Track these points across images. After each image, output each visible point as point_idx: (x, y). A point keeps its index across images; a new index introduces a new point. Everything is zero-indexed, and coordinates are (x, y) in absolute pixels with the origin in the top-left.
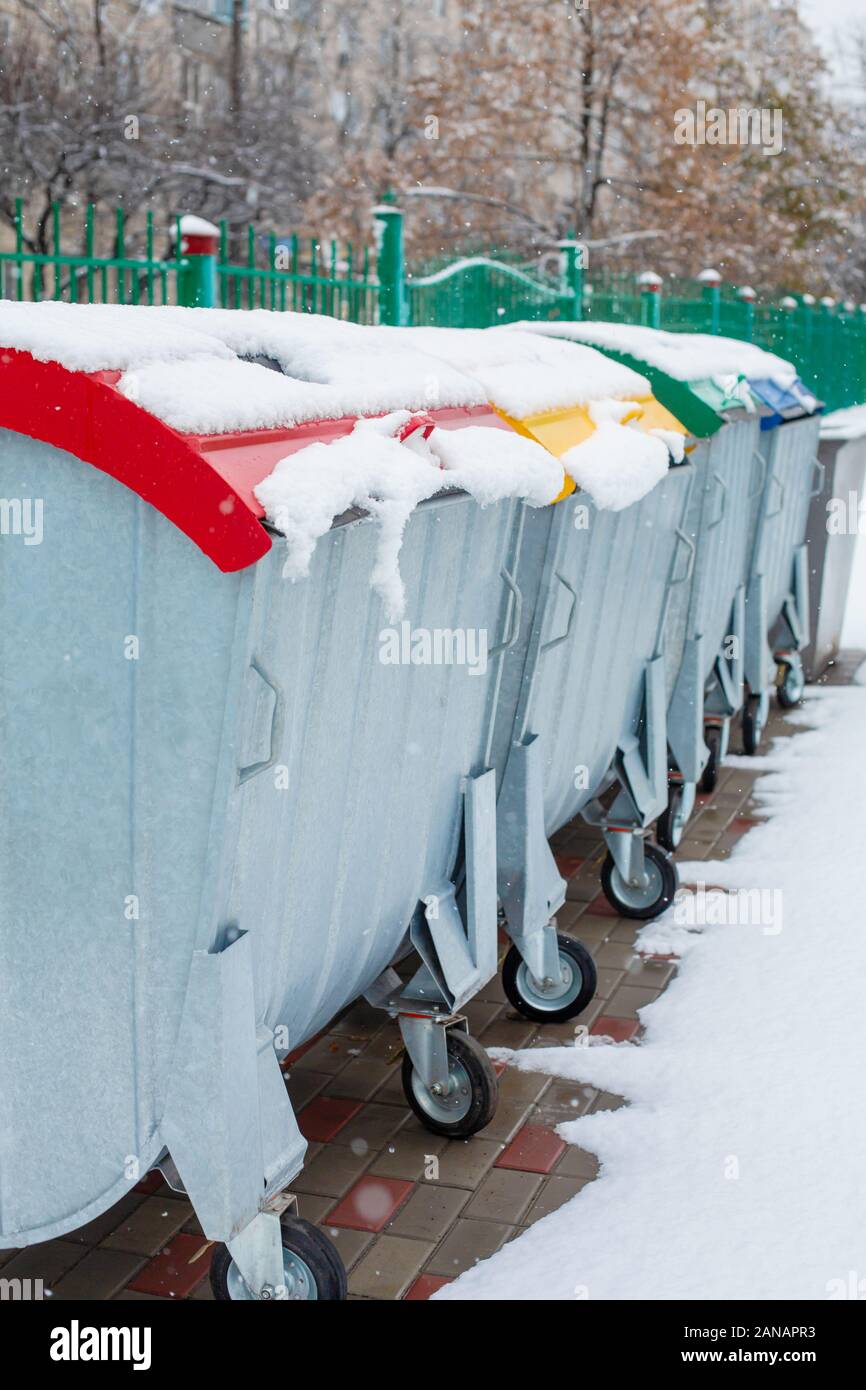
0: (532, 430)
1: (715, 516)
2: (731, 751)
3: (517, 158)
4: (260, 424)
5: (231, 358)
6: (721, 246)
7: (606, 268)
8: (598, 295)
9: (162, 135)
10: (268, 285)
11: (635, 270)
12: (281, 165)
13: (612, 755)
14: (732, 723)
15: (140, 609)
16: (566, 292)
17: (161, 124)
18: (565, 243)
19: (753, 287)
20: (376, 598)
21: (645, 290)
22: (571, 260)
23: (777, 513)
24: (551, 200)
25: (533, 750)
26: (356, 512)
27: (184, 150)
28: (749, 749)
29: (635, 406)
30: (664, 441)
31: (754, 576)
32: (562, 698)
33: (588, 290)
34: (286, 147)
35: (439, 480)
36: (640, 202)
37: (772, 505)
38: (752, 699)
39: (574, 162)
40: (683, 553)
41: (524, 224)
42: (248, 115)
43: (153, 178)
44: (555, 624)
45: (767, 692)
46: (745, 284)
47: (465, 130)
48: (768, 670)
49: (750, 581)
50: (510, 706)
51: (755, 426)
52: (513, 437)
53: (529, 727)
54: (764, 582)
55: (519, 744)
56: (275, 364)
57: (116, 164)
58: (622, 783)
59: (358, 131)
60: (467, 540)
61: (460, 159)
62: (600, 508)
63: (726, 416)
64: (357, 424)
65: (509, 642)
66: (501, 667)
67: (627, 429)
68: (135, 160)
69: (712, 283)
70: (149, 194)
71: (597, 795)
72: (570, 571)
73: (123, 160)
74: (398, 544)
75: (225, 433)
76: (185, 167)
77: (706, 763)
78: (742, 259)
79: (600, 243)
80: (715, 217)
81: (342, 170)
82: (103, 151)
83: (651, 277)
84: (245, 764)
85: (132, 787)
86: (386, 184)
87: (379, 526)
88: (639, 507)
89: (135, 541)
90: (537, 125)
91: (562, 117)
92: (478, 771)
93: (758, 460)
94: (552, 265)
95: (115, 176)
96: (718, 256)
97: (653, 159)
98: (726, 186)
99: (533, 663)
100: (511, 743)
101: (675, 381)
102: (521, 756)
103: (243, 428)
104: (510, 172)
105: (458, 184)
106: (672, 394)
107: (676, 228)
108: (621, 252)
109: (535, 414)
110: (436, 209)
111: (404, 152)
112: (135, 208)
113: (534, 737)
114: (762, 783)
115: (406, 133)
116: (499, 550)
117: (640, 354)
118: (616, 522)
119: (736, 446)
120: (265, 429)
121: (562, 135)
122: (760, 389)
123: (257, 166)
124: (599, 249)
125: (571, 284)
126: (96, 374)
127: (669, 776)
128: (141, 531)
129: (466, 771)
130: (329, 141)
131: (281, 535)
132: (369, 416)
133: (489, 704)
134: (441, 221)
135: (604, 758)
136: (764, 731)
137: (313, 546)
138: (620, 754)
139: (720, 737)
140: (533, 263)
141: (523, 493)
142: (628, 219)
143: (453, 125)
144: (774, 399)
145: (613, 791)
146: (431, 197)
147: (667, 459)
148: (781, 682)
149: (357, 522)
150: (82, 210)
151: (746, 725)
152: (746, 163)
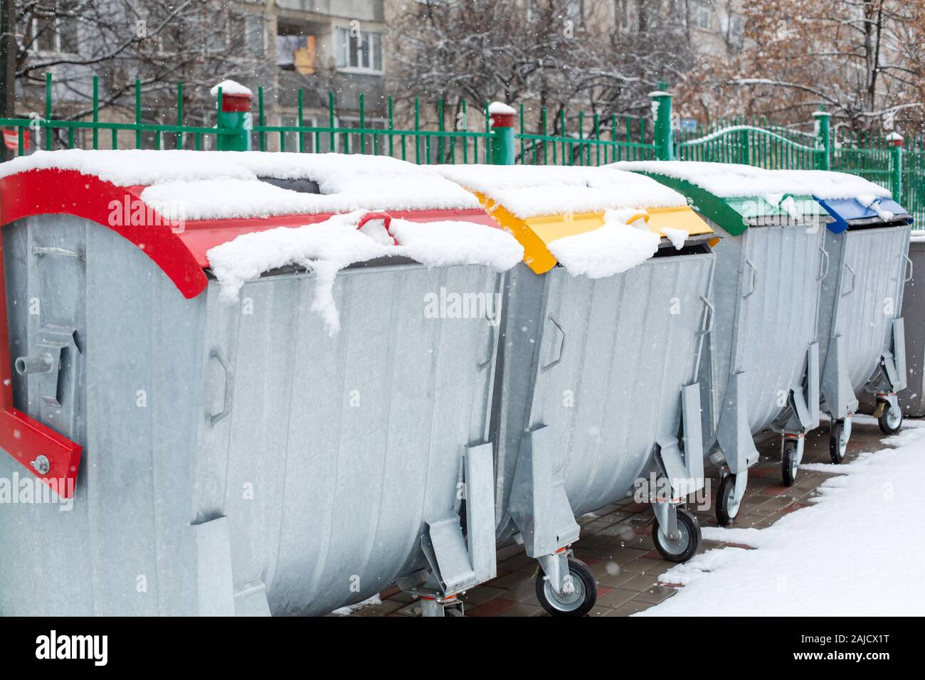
1: (750, 289)
20: (319, 321)
22: (822, 125)
23: (851, 292)
25: (541, 435)
27: (597, 60)
29: (640, 212)
33: (838, 146)
37: (847, 286)
45: (850, 419)
50: (523, 405)
53: (541, 420)
54: (840, 340)
55: (527, 430)
57: (549, 70)
64: (332, 217)
68: (560, 67)
73: (553, 67)
76: (598, 72)
82: (541, 62)
83: (894, 136)
85: (151, 425)
87: (315, 275)
92: (475, 443)
93: (824, 254)
100: (523, 429)
101: (716, 197)
102: (529, 437)
113: (545, 425)
114: (829, 481)
125: (823, 141)
126: (129, 187)
131: (216, 279)
138: (657, 448)
148: (882, 415)
149: (294, 275)
151: (833, 442)
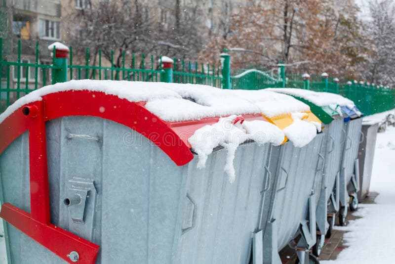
0: (274, 122)
1: (331, 149)
2: (336, 225)
3: (264, 39)
4: (190, 119)
5: (180, 98)
6: (328, 65)
7: (292, 73)
8: (290, 81)
9: (155, 33)
10: (188, 78)
11: (301, 73)
12: (192, 42)
13: (298, 226)
14: (336, 215)
15: (151, 178)
16: (280, 80)
17: (155, 29)
18: (280, 65)
19: (338, 78)
20: (226, 174)
21: (305, 79)
22: (282, 70)
23: (350, 148)
24: (275, 51)
25: (274, 224)
26: (219, 147)
27: (162, 37)
28: (341, 224)
29: (306, 114)
30: (315, 125)
31: (342, 169)
32: (283, 207)
33: (287, 79)
34: (193, 36)
35: (246, 137)
36: (303, 53)
37: (348, 146)
38: (342, 208)
39: (282, 40)
40: (320, 161)
41: (267, 59)
42: (181, 27)
43: (152, 46)
44: (281, 183)
45: (347, 206)
46: (335, 77)
47: (248, 30)
48: (347, 199)
49: (341, 170)
50: (267, 210)
51: (342, 120)
52: (268, 123)
53: (273, 216)
54: (345, 170)
55: (269, 222)
56: (194, 100)
57: (142, 42)
58: (302, 235)
59: (215, 32)
60: (254, 156)
61: (247, 39)
62: (295, 146)
63: (334, 117)
64: (220, 119)
65: (267, 189)
66: (264, 197)
67: (304, 122)
68: (147, 40)
69: (326, 77)
70: (151, 50)
71: (293, 238)
72: (286, 167)
73: (143, 40)
74: (233, 157)
75: (179, 121)
76: (162, 42)
77: (328, 228)
78: (335, 69)
79: (290, 65)
80: (326, 56)
81: (210, 43)
82: (137, 38)
83: (306, 75)
84: (184, 228)
85: (148, 235)
86: (223, 47)
87: (227, 151)
88: (307, 146)
89: (150, 156)
90: (270, 29)
91: (278, 26)
92: (257, 231)
93: (344, 132)
94: (275, 72)
95: (140, 45)
96: (327, 68)
97: (306, 39)
98: (329, 47)
99: (274, 196)
100: (267, 222)
101: (317, 107)
102: (270, 225)
103: (185, 120)
104: (262, 44)
105: (246, 47)
106: (317, 110)
107: (314, 60)
108: (297, 67)
109: (275, 116)
110: (239, 55)
111: (229, 37)
112: (147, 55)
113: (274, 220)
114: (346, 235)
115: (229, 32)
116: (264, 159)
117: (306, 98)
118: (300, 151)
119: (337, 127)
120: (191, 121)
121: (278, 32)
122: (344, 109)
123: (184, 42)
124: (290, 67)
125: (282, 77)
126: (138, 103)
127: (317, 233)
128: (152, 152)
129: (253, 231)
130: (206, 34)
131: (197, 154)
132: (223, 117)
133: (260, 209)
134: (240, 59)
135: (296, 226)
136: (346, 218)
137: (207, 157)
138: (301, 225)
139: (332, 220)
140: (269, 71)
141: (272, 141)
142: (298, 57)
143: (244, 29)
144: (348, 112)
145: (299, 236)
146: (237, 51)
147: (316, 131)
148: (351, 203)
149: (220, 150)
150: (130, 55)
151: (340, 216)
152: (335, 40)
